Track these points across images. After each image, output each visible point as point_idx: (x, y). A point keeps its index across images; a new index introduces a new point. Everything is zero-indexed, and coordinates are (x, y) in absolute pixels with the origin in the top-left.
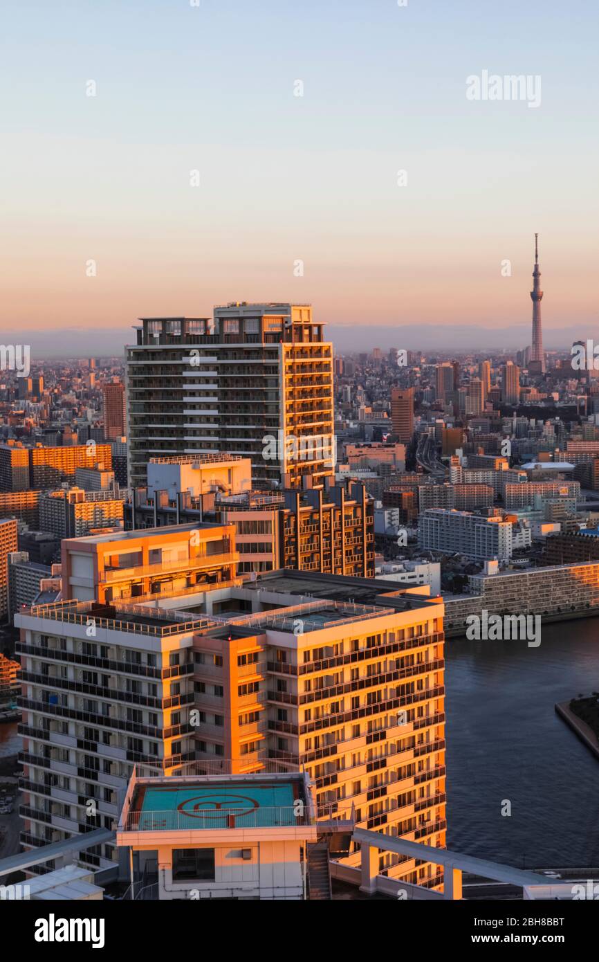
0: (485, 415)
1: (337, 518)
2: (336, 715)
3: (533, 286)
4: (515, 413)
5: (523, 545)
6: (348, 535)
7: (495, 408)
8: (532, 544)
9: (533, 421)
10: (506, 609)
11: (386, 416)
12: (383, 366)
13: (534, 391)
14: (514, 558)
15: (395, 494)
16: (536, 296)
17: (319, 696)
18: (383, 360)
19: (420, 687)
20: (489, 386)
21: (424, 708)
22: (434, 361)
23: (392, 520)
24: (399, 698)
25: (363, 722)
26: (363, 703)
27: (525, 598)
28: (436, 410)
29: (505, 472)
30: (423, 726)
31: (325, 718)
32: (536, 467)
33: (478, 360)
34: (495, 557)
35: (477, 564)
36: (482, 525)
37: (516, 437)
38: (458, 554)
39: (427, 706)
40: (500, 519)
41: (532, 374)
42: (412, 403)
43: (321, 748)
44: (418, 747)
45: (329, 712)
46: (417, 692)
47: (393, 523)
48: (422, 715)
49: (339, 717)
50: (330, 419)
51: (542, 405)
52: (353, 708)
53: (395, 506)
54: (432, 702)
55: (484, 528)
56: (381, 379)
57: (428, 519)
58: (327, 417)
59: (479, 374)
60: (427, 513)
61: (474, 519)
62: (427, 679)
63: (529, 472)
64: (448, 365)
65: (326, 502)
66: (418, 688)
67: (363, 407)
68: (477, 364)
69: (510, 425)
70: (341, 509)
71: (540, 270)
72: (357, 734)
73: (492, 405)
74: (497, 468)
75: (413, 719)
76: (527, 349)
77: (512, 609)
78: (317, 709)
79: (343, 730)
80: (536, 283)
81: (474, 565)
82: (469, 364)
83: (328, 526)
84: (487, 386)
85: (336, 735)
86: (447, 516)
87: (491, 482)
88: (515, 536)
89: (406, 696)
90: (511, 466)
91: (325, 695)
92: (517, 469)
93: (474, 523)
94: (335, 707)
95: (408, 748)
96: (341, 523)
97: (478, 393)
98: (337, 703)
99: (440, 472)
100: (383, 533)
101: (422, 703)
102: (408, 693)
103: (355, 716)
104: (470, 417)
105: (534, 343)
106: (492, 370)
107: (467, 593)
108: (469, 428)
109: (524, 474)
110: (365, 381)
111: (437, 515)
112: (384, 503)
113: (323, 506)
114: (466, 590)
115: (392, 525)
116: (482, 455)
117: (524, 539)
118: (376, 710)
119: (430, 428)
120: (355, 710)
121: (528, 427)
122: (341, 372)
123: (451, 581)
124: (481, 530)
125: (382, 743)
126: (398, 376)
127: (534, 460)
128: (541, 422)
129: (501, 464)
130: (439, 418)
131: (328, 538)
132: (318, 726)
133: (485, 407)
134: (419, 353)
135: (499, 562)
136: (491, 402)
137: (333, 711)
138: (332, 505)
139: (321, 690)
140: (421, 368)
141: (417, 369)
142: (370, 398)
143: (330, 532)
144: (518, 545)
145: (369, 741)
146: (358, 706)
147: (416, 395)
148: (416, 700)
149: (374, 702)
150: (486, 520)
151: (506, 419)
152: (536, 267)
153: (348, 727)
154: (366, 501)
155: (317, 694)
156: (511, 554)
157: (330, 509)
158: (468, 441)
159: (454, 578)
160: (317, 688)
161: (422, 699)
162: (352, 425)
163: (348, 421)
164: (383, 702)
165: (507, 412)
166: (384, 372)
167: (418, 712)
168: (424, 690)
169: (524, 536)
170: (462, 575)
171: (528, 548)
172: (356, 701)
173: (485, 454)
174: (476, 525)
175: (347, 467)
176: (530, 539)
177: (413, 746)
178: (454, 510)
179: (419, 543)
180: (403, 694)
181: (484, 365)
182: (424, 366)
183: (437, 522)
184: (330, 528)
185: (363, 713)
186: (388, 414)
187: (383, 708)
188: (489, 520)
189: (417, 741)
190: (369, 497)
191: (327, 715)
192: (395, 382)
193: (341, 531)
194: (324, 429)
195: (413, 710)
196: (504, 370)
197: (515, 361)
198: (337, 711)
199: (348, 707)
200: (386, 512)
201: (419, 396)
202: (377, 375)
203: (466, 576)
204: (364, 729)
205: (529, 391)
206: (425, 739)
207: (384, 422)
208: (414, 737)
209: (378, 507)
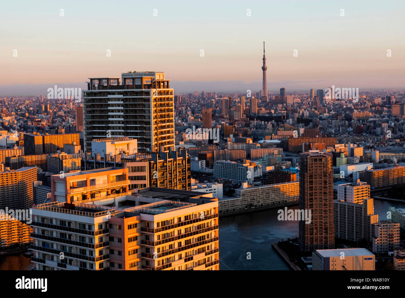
0: (242, 120)
1: (175, 165)
2: (171, 250)
3: (263, 64)
4: (255, 119)
5: (259, 175)
6: (179, 172)
7: (247, 116)
8: (262, 175)
9: (263, 122)
10: (251, 204)
11: (200, 120)
12: (199, 99)
13: (263, 109)
14: (254, 181)
15: (203, 154)
16: (264, 69)
17: (163, 242)
18: (199, 96)
19: (208, 237)
20: (244, 107)
21: (210, 246)
22: (221, 97)
23: (202, 166)
24: (199, 242)
25: (183, 253)
26: (183, 244)
27: (259, 199)
28: (221, 118)
29: (251, 144)
30: (209, 254)
31: (166, 251)
32: (264, 142)
33: (240, 97)
34: (247, 181)
35: (239, 184)
36: (240, 167)
37: (256, 129)
38: (230, 180)
39: (211, 245)
40: (249, 164)
41: (263, 102)
42: (211, 115)
43: (165, 264)
44: (207, 263)
45: (168, 249)
46: (206, 239)
47: (203, 167)
48: (209, 249)
49: (173, 251)
50: (173, 122)
51: (267, 115)
52: (179, 247)
53: (204, 159)
54: (213, 243)
55: (242, 169)
56: (198, 104)
57: (218, 165)
58: (171, 121)
59: (240, 102)
60: (217, 162)
61: (237, 165)
62: (211, 234)
63: (261, 144)
64: (227, 98)
65: (169, 158)
66: (207, 238)
67: (190, 117)
68: (239, 98)
69: (253, 124)
70: (176, 161)
71: (266, 57)
72: (180, 258)
73: (245, 115)
74: (248, 142)
75: (205, 251)
76: (261, 91)
77: (254, 203)
78: (163, 247)
79: (174, 256)
80: (264, 63)
81: (237, 184)
82: (236, 98)
83: (171, 168)
84: (243, 107)
85: (171, 259)
86: (226, 163)
87: (245, 148)
88: (255, 172)
89: (202, 241)
90: (253, 142)
91: (167, 241)
92: (256, 143)
93: (237, 167)
94: (171, 246)
95: (203, 264)
96: (176, 167)
97: (239, 111)
98: (172, 245)
99: (224, 144)
100: (198, 171)
101: (209, 244)
102: (203, 240)
103: (179, 250)
104: (236, 121)
105: (263, 89)
106: (246, 100)
107: (235, 197)
108: (236, 125)
109: (259, 145)
110: (191, 106)
111: (222, 163)
112: (199, 158)
113: (168, 160)
114: (234, 195)
115: (202, 168)
116: (241, 137)
117: (259, 173)
118: (189, 247)
119: (219, 126)
120: (179, 248)
121: (261, 125)
122: (181, 101)
123: (227, 192)
124: (240, 169)
125: (192, 261)
126: (205, 103)
127: (263, 139)
128: (266, 123)
129: (249, 141)
130: (223, 121)
131: (171, 174)
132: (163, 255)
133: (243, 116)
134: (215, 93)
135: (248, 183)
136: (245, 114)
137: (170, 248)
138: (172, 159)
139: (165, 239)
140: (215, 100)
141: (214, 100)
142: (193, 113)
143: (172, 171)
144: (256, 176)
145: (186, 261)
146: (181, 246)
147: (213, 111)
148: (206, 243)
149: (188, 244)
150: (242, 165)
151: (251, 121)
152: (264, 56)
153: (177, 255)
154: (187, 157)
155: (163, 241)
156: (253, 180)
157: (172, 161)
158: (235, 131)
159: (229, 190)
160: (163, 238)
161: (209, 242)
162: (185, 125)
163: (183, 123)
164: (192, 244)
165: (252, 118)
166: (199, 101)
167: (207, 248)
168: (210, 239)
169: (259, 172)
170: (232, 189)
171: (261, 177)
172: (180, 244)
173: (242, 137)
174: (238, 167)
175: (183, 143)
176: (261, 173)
177: (205, 262)
178: (229, 161)
179: (214, 175)
180: (201, 240)
181: (242, 99)
182: (217, 99)
183: (221, 166)
184: (172, 169)
185: (183, 249)
186: (201, 119)
187: (192, 247)
188: (244, 165)
189: (207, 260)
190: (188, 155)
191: (167, 250)
192: (204, 105)
193: (176, 170)
194: (170, 126)
195: (205, 247)
196: (251, 100)
197: (256, 97)
198: (172, 248)
199: (176, 246)
200: (200, 162)
201: (214, 112)
202: (196, 103)
203: (234, 190)
204: (183, 256)
205: (261, 110)
206: (210, 259)
207: (199, 123)
208: (205, 259)
209: (196, 160)
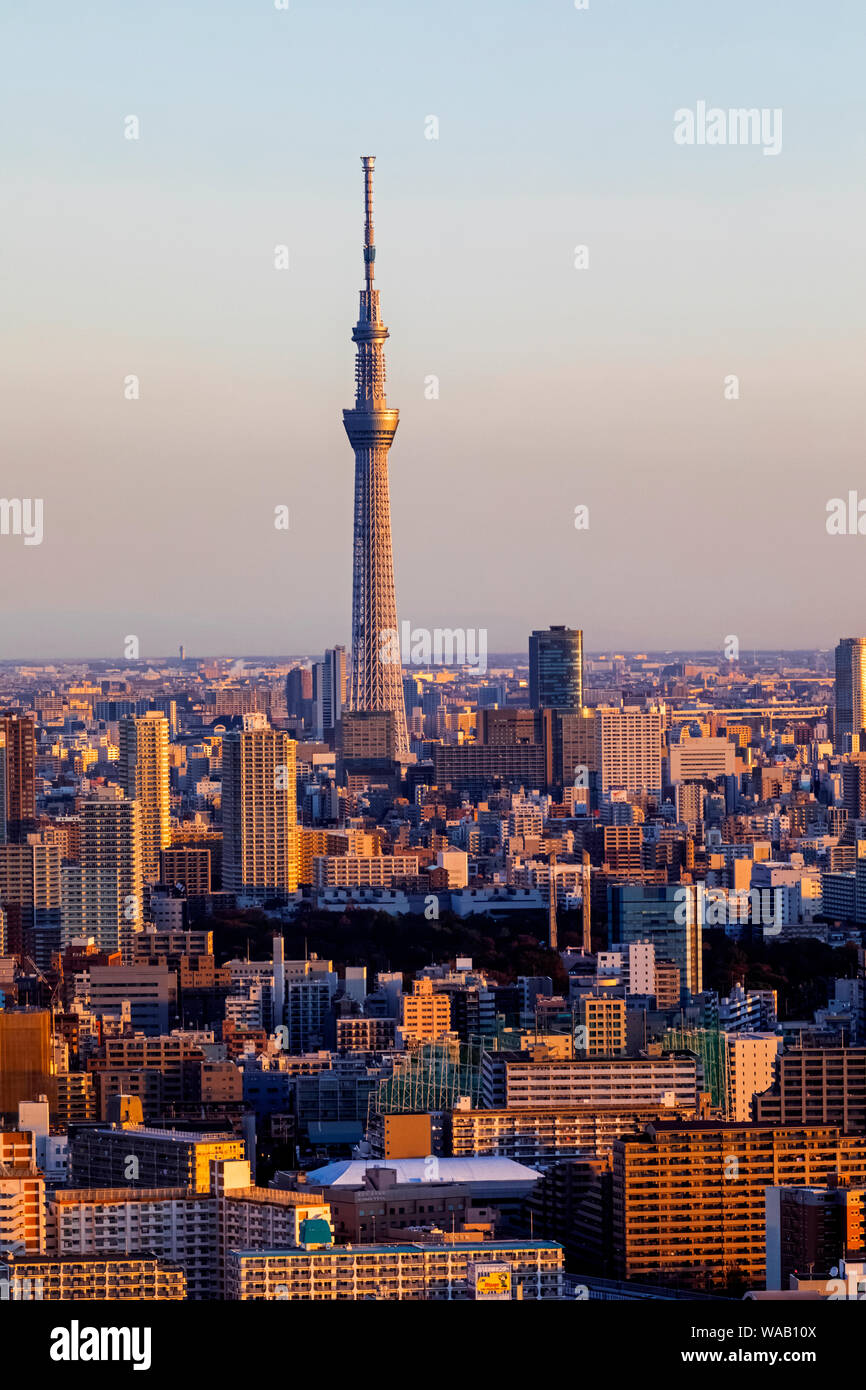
0: (145, 951)
3: (353, 387)
4: (279, 942)
7: (196, 916)
9: (357, 975)
13: (362, 844)
16: (364, 429)
20: (165, 820)
29: (237, 1201)
32: (372, 1178)
41: (349, 767)
51: (398, 905)
59: (120, 772)
63: (339, 1199)
68: (114, 727)
69: (257, 992)
71: (383, 316)
73: (176, 905)
74: (203, 1183)
76: (331, 658)
80: (367, 369)
82: (79, 727)
84: (155, 823)
87: (174, 1241)
90: (261, 1177)
92: (292, 1187)
97: (115, 856)
104: (79, 961)
105: (359, 632)
106: (180, 753)
108: (78, 1009)
109: (322, 1212)
116: (133, 1126)
121: (337, 1004)
127: (363, 1148)
128: (391, 978)
129: (217, 1167)
136: (177, 894)
151: (239, 968)
158: (75, 1066)
165: (244, 937)
173: (147, 1124)
181: (142, 731)
196: (232, 748)
197: (281, 714)
205: (338, 846)
